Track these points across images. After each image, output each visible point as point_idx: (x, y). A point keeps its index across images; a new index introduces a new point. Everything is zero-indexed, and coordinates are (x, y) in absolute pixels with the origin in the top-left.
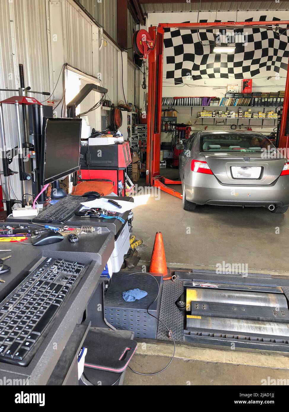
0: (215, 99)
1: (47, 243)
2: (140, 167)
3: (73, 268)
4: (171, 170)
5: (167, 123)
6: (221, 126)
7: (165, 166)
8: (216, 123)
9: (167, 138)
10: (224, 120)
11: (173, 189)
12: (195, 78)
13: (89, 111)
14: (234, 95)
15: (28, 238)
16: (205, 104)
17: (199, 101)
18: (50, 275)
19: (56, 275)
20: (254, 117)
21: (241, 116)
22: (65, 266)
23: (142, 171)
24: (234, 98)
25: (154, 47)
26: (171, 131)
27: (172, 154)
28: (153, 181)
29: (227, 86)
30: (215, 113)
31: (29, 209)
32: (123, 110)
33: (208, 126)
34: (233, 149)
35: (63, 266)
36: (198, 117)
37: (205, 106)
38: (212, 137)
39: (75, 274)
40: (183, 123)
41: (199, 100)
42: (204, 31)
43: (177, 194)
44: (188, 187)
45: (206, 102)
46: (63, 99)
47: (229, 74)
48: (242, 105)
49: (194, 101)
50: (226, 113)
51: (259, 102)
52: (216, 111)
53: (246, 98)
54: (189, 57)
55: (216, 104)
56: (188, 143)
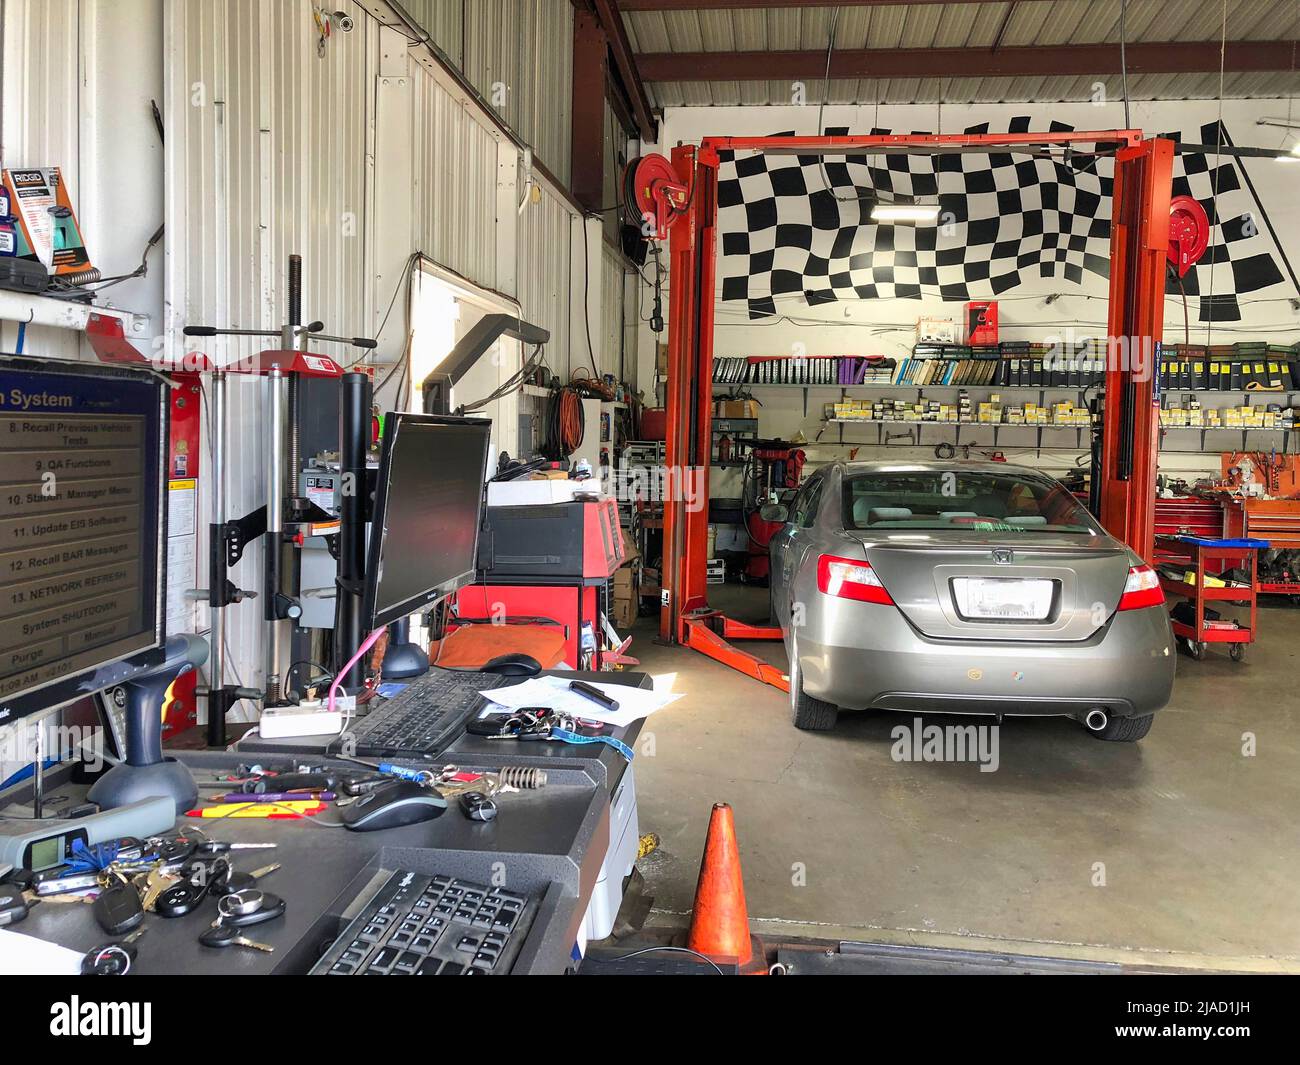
0: (880, 362)
1: (393, 822)
2: (641, 581)
3: (489, 909)
4: (742, 590)
5: (724, 438)
6: (904, 449)
7: (720, 576)
8: (886, 439)
9: (724, 483)
10: (911, 430)
11: (754, 655)
12: (814, 298)
13: (492, 397)
14: (943, 350)
15: (327, 805)
16: (847, 380)
17: (828, 370)
18: (416, 930)
19: (437, 928)
20: (1011, 418)
21: (969, 418)
22: (460, 899)
23: (644, 592)
24: (942, 358)
25: (688, 205)
26: (738, 462)
27: (743, 536)
28: (686, 627)
29: (919, 323)
30: (881, 406)
31: (314, 709)
32: (586, 397)
33: (863, 448)
34: (952, 520)
35: (456, 900)
36: (827, 419)
37: (851, 386)
38: (876, 483)
39: (498, 927)
40: (779, 439)
41: (828, 367)
42: (841, 159)
43: (767, 674)
44: (809, 647)
45: (852, 372)
46: (404, 362)
47: (924, 288)
48: (970, 379)
49: (812, 370)
50: (919, 408)
51: (1025, 372)
52: (885, 401)
53: (980, 360)
54: (794, 236)
55: (883, 379)
56: (800, 501)
